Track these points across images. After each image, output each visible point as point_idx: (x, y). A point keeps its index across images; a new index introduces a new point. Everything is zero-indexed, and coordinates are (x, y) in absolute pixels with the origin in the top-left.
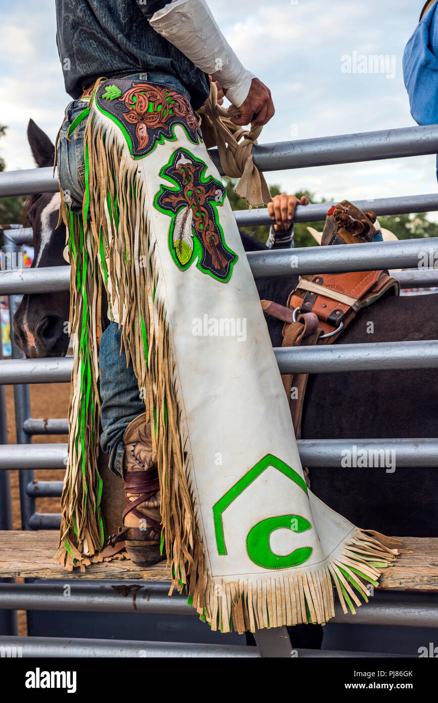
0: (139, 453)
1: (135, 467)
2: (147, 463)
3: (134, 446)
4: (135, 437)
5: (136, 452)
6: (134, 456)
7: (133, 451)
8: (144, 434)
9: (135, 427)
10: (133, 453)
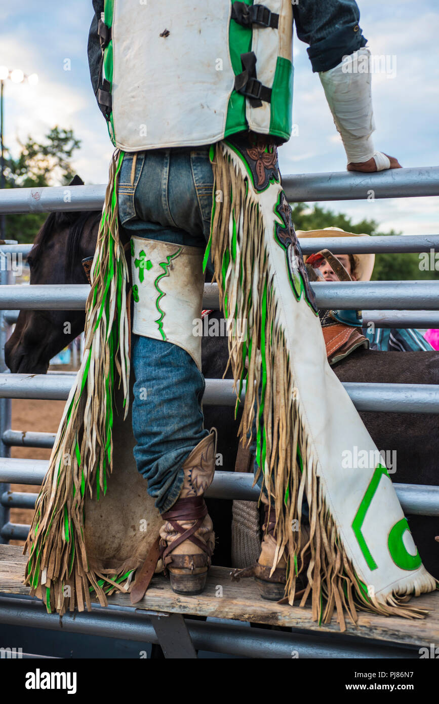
0: (196, 478)
1: (190, 493)
2: (203, 488)
3: (191, 471)
4: (196, 461)
5: (193, 476)
6: (190, 481)
7: (190, 476)
8: (205, 458)
9: (199, 451)
10: (190, 478)
